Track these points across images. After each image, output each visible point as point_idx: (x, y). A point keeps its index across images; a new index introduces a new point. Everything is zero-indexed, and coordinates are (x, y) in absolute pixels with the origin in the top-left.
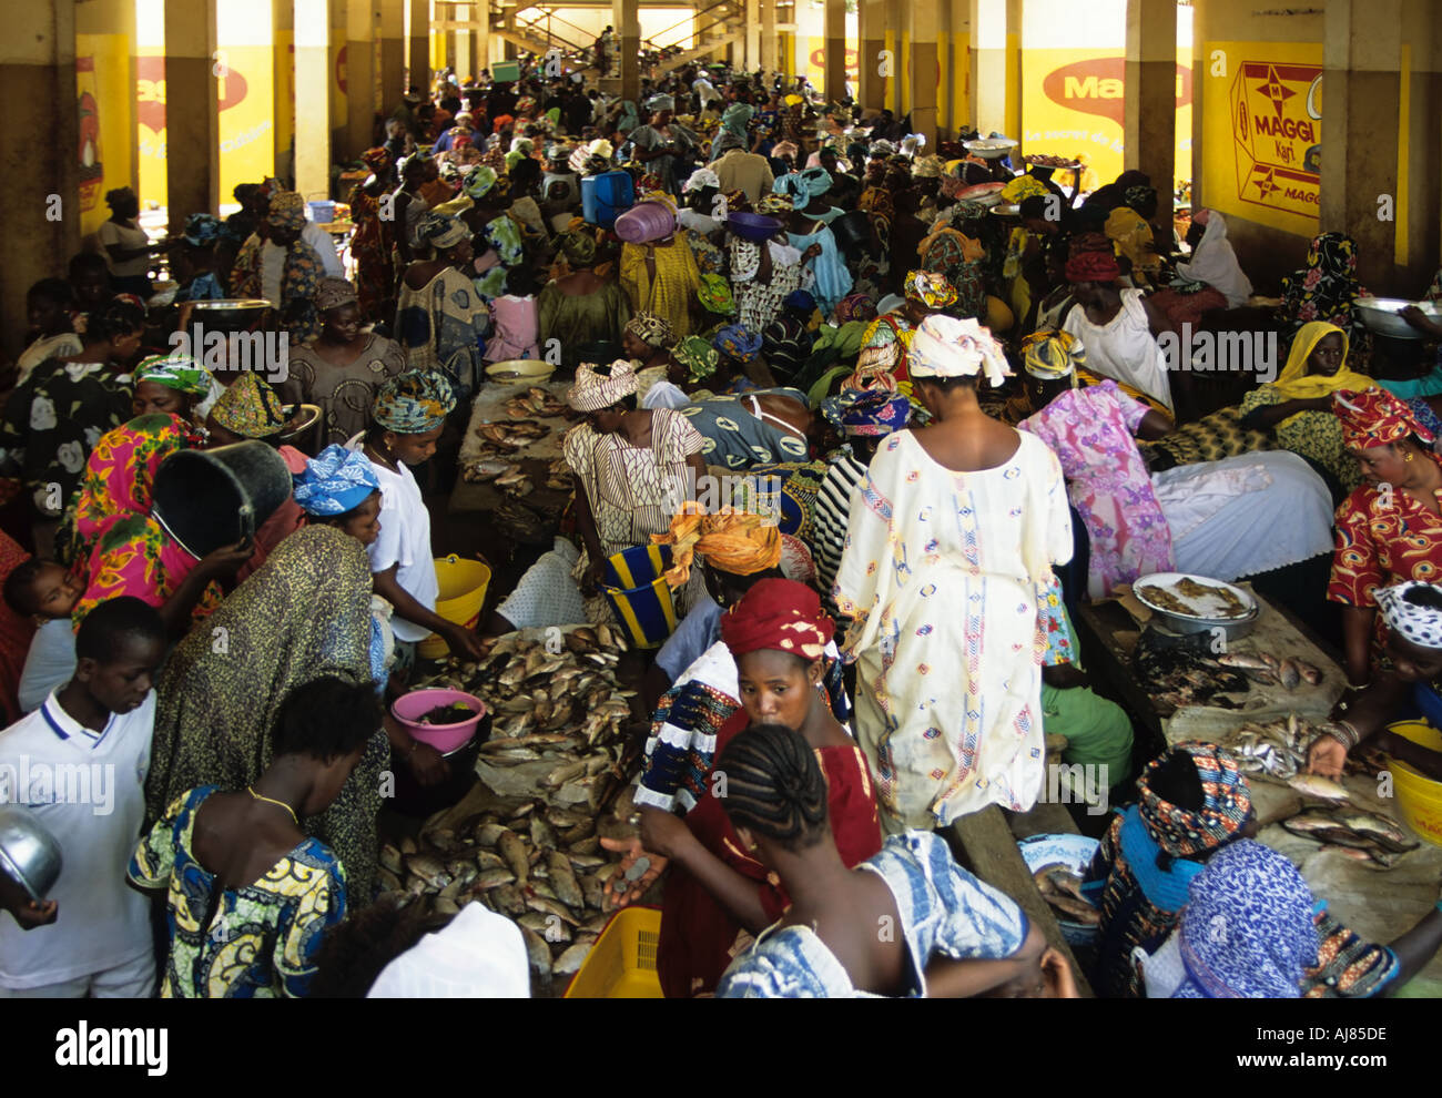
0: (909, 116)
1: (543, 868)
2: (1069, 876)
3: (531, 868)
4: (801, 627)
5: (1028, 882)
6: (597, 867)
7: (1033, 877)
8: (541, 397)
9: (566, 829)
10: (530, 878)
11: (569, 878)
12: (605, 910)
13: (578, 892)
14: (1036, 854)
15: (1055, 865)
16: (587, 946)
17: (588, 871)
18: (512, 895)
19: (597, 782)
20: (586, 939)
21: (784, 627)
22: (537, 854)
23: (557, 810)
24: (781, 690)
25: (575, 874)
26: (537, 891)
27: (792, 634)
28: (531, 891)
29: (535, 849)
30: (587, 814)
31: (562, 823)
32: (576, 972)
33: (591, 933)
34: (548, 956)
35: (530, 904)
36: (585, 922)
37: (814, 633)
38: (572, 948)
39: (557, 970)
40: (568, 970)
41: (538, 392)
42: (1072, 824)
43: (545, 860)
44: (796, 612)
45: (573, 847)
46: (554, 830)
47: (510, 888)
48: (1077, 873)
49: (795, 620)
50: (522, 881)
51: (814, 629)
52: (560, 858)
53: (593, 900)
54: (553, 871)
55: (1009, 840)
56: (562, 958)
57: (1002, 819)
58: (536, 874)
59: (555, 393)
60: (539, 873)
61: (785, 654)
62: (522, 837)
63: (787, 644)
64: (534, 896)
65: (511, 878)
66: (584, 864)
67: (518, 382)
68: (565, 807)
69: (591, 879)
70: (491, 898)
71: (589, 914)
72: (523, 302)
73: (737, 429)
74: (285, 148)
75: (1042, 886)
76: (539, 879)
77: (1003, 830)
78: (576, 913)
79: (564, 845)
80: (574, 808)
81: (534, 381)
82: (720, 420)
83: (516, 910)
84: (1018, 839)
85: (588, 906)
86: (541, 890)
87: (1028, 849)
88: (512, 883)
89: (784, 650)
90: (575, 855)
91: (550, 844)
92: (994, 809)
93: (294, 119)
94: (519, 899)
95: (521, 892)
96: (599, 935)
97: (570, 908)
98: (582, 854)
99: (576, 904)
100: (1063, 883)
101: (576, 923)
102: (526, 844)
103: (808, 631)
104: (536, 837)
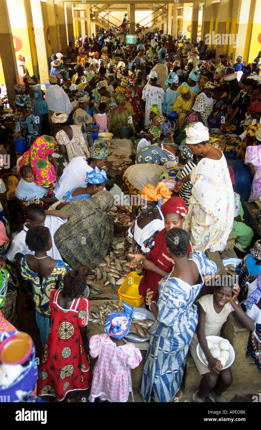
0: (215, 50)
1: (113, 262)
2: (233, 267)
3: (111, 262)
4: (182, 208)
5: (223, 269)
6: (125, 263)
7: (224, 267)
8: (110, 144)
9: (118, 254)
10: (110, 265)
11: (119, 265)
12: (127, 272)
13: (121, 268)
14: (226, 262)
15: (230, 264)
16: (123, 279)
17: (123, 263)
18: (106, 268)
19: (125, 244)
20: (123, 278)
21: (178, 208)
22: (112, 259)
23: (116, 250)
24: (175, 224)
25: (120, 264)
26: (112, 267)
27: (179, 209)
28: (110, 267)
29: (111, 258)
30: (123, 251)
31: (117, 253)
32: (121, 285)
33: (124, 277)
34: (115, 281)
35: (111, 270)
36: (123, 274)
37: (184, 210)
38: (120, 280)
39: (117, 284)
40: (119, 284)
41: (109, 142)
42: (236, 255)
43: (113, 261)
44: (180, 204)
45: (120, 258)
46: (115, 254)
47: (106, 267)
48: (235, 267)
49: (180, 206)
50: (109, 265)
51: (184, 209)
52: (117, 261)
53: (124, 270)
54: (115, 263)
55: (220, 259)
56: (118, 281)
57: (219, 254)
58: (112, 264)
59: (113, 142)
60: (112, 263)
61: (177, 215)
62: (108, 256)
63: (178, 212)
64: (112, 269)
65: (106, 265)
66: (122, 262)
67: (104, 139)
68: (118, 249)
69: (123, 265)
70: (102, 268)
71: (124, 273)
72: (103, 115)
73: (158, 153)
74: (35, 64)
75: (227, 269)
76: (112, 265)
77: (219, 257)
78: (121, 272)
79: (118, 258)
80: (120, 249)
81: (107, 139)
82: (153, 151)
83: (107, 271)
84: (222, 259)
85: (123, 271)
86: (113, 267)
87: (224, 261)
88: (106, 266)
89: (177, 213)
90: (120, 260)
91: (115, 257)
92: (217, 252)
93: (37, 54)
94: (108, 269)
95: (108, 267)
96: (126, 277)
97: (119, 271)
98: (121, 260)
99: (121, 270)
100: (232, 269)
101: (120, 274)
102: (109, 257)
103: (183, 209)
104: (111, 256)
